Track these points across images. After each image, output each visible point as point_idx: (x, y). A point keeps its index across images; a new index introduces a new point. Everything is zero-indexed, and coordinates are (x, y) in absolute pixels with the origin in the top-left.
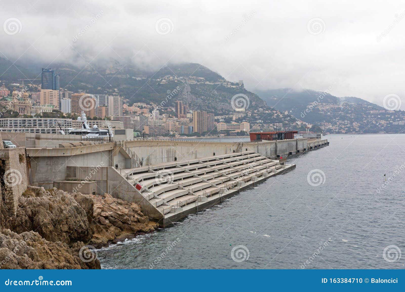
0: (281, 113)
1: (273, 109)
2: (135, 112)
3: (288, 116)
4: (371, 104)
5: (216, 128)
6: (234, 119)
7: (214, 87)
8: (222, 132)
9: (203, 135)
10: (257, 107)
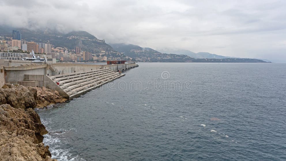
0: (120, 53)
1: (117, 52)
2: (57, 51)
3: (122, 54)
4: (155, 51)
5: (93, 59)
6: (101, 55)
7: (92, 42)
8: (95, 60)
9: (87, 61)
10: (110, 50)
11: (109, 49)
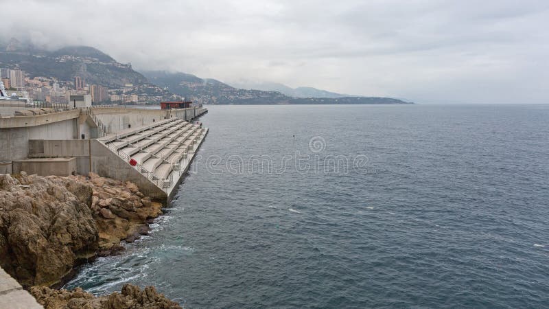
1: (154, 86)
3: (166, 91)
4: (223, 84)
5: (110, 99)
6: (124, 92)
7: (108, 67)
8: (115, 102)
9: (99, 104)
10: (142, 83)
11: (140, 81)
